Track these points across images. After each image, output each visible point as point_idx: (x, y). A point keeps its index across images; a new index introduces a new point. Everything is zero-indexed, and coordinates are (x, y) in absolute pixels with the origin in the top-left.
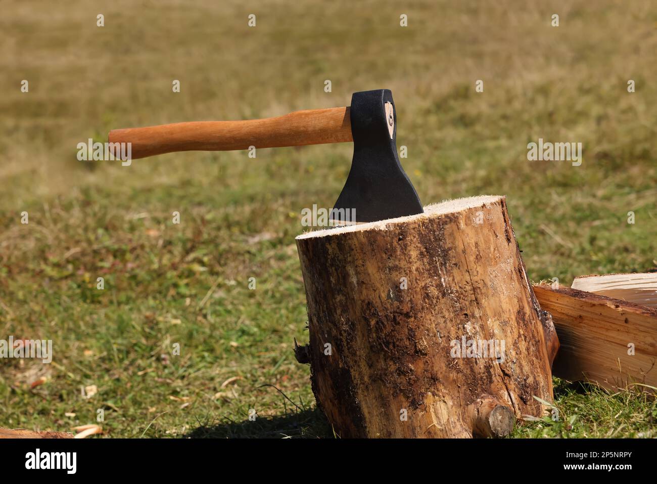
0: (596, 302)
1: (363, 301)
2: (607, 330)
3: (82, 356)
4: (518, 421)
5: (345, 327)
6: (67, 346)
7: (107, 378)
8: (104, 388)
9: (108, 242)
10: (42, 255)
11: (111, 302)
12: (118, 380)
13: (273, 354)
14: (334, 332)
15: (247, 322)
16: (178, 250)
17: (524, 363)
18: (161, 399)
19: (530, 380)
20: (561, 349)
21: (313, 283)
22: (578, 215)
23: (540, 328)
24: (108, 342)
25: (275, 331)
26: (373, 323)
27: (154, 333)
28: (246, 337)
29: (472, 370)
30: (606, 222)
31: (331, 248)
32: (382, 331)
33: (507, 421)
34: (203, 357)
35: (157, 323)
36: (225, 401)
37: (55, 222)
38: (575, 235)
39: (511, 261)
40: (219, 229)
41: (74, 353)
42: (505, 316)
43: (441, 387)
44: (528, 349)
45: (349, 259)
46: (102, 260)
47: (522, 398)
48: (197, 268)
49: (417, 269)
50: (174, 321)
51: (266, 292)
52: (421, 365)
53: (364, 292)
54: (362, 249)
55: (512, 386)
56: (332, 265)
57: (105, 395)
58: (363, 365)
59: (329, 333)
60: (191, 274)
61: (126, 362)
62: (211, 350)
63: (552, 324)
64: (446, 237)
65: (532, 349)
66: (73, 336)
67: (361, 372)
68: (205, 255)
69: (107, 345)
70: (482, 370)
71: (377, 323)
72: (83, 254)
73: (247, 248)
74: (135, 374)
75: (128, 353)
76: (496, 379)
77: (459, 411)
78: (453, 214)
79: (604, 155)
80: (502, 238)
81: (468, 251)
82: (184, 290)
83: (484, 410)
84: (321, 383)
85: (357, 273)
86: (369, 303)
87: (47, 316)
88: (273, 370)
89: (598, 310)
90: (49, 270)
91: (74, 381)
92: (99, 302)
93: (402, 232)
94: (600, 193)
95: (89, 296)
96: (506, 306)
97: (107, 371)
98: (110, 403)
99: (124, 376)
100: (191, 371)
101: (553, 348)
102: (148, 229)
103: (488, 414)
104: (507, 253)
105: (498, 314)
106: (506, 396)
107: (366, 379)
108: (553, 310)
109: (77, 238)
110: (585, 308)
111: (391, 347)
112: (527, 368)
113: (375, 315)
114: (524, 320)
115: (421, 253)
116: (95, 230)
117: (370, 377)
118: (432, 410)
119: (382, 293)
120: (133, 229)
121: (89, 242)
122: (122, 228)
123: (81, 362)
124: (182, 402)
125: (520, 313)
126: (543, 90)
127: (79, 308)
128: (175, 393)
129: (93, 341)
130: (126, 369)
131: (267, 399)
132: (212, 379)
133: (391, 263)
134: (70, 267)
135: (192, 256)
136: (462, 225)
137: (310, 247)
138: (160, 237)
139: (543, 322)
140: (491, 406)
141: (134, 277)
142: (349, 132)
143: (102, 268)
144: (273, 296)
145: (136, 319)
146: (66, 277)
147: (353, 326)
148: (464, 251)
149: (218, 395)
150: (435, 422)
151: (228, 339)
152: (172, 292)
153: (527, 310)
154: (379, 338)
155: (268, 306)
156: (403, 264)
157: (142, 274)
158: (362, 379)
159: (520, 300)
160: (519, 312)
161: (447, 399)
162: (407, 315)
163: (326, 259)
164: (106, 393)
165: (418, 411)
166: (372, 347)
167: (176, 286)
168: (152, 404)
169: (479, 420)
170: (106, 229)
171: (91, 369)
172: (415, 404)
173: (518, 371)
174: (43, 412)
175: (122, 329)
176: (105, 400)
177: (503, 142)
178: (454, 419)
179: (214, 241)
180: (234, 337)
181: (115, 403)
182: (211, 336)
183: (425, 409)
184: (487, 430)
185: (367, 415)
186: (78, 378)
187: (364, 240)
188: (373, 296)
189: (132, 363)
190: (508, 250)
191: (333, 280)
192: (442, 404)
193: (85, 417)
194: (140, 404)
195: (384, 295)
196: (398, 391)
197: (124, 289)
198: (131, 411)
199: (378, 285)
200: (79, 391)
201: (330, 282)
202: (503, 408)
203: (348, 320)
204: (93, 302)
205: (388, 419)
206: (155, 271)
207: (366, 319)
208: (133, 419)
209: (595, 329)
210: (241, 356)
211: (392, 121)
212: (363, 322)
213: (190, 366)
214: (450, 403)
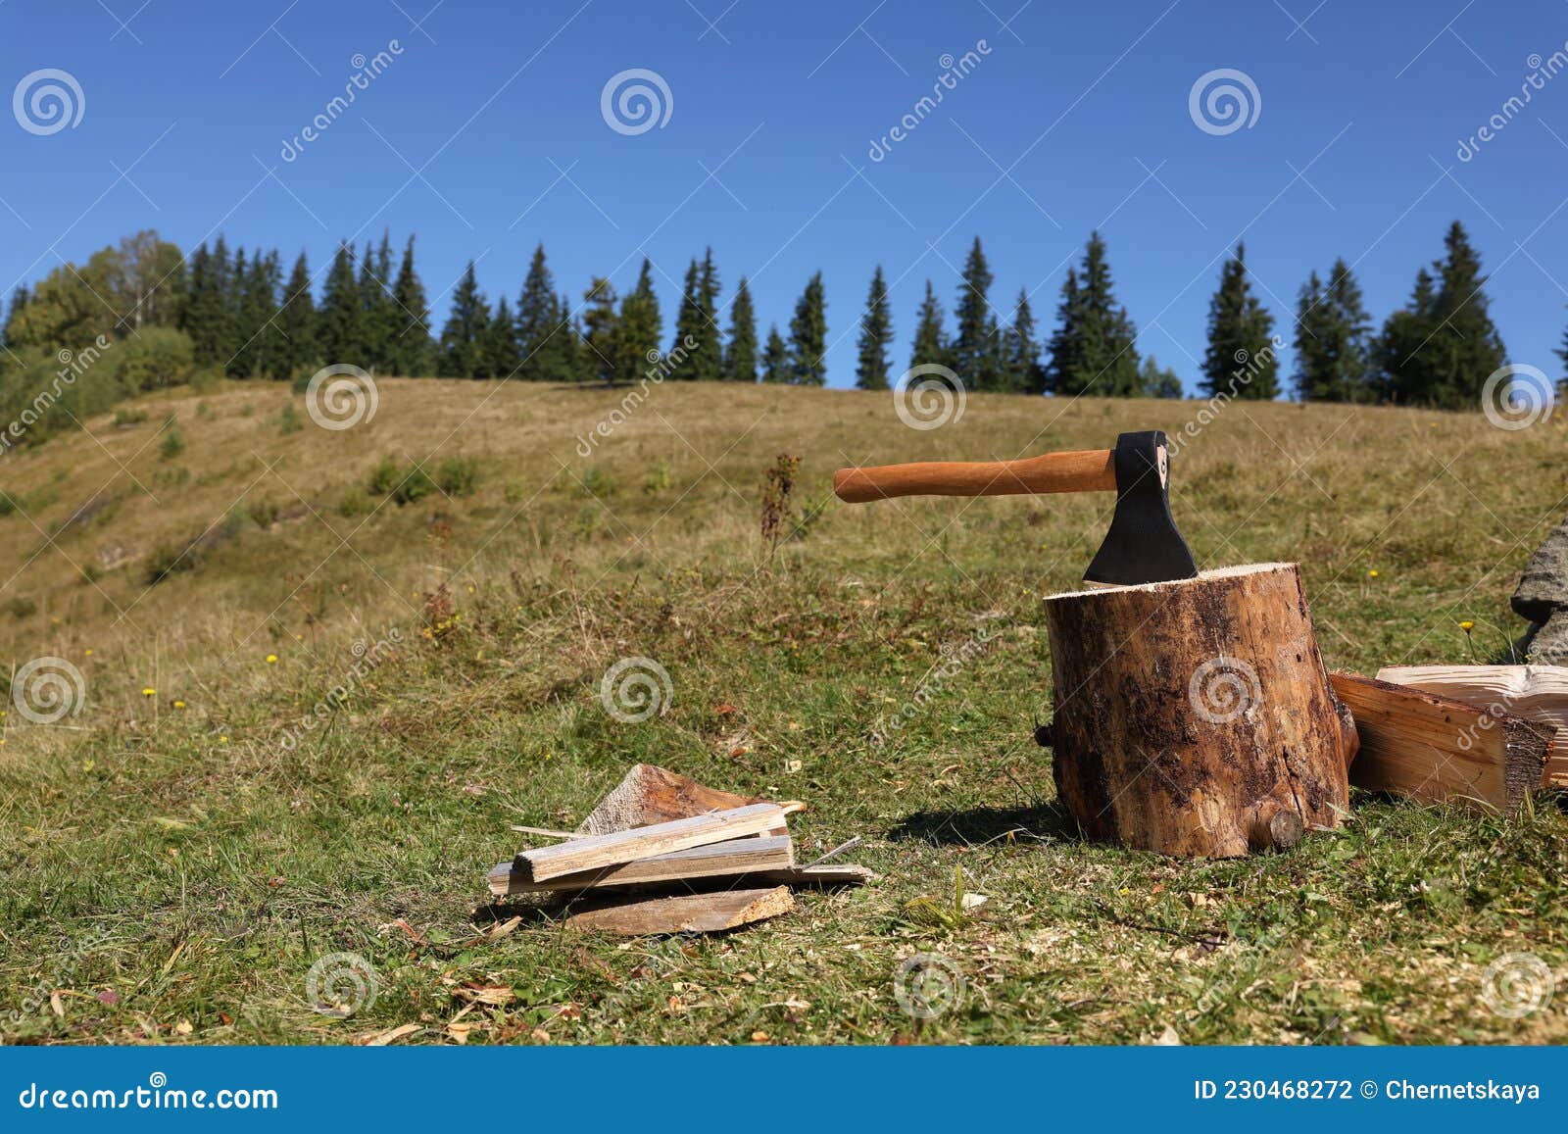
0: (1409, 695)
1: (1122, 675)
2: (1422, 730)
3: (787, 727)
4: (1305, 831)
5: (1098, 704)
6: (772, 716)
7: (813, 754)
8: (810, 764)
9: (818, 609)
10: (748, 618)
11: (820, 674)
12: (825, 757)
13: (1001, 744)
14: (1085, 710)
15: (971, 706)
16: (894, 622)
17: (1315, 763)
18: (870, 782)
19: (1322, 784)
20: (1361, 749)
21: (1062, 650)
22: (1367, 612)
23: (1338, 724)
24: (815, 715)
25: (1003, 718)
26: (1133, 701)
27: (866, 709)
28: (969, 723)
29: (1252, 766)
30: (1401, 621)
31: (1087, 611)
32: (1143, 711)
33: (1292, 828)
34: (920, 741)
35: (870, 699)
36: (944, 789)
37: (764, 584)
38: (1364, 634)
39: (1305, 639)
40: (941, 602)
41: (778, 723)
42: (1295, 705)
43: (1213, 784)
44: (1321, 746)
45: (1108, 624)
46: (811, 629)
47: (1311, 805)
48: (914, 643)
49: (1190, 641)
50: (889, 700)
51: (993, 676)
52: (1189, 755)
53: (1125, 664)
54: (1124, 613)
55: (1300, 788)
56: (1087, 631)
57: (811, 771)
58: (1118, 750)
59: (1079, 711)
60: (907, 650)
61: (834, 739)
62: (930, 734)
63: (1351, 719)
64: (1228, 604)
65: (1326, 746)
66: (778, 706)
67: (1115, 759)
68: (924, 630)
69: (814, 718)
70: (1264, 767)
71: (1138, 702)
72: (791, 620)
73: (973, 626)
74: (843, 752)
75: (836, 728)
76: (1281, 780)
77: (1233, 813)
78: (1237, 578)
79: (1397, 548)
80: (1295, 610)
81: (1254, 623)
82: (899, 667)
83: (1265, 814)
84: (1064, 770)
85: (1117, 642)
86: (1129, 678)
87: (751, 682)
88: (1000, 760)
89: (1411, 705)
90: (754, 634)
91: (777, 753)
92: (807, 673)
93: (1175, 597)
94: (1392, 590)
95: (796, 666)
96: (1297, 693)
97: (814, 746)
98: (815, 781)
99: (831, 753)
100: (906, 754)
101: (1352, 749)
102: (862, 599)
103: (1269, 819)
104: (1300, 630)
105: (1286, 701)
106: (1292, 801)
107: (1121, 767)
108: (1353, 704)
109: (786, 602)
110: (1394, 703)
111: (1154, 731)
112: (1318, 769)
113: (1136, 692)
114: (1318, 711)
115: (1196, 622)
116: (805, 595)
117: (1126, 765)
118: (1200, 810)
119: (1146, 667)
120: (845, 597)
121: (798, 607)
122: (834, 596)
123: (785, 735)
124: (897, 786)
125: (1314, 704)
126: (1322, 472)
127: (785, 676)
128: (888, 776)
129: (799, 713)
130: (834, 746)
131: (994, 790)
132: (930, 765)
133: (1159, 632)
134: (777, 633)
135: (911, 629)
136: (1248, 592)
137: (1061, 608)
138: (874, 607)
139: (1341, 716)
140: (1273, 809)
141: (845, 648)
142: (1112, 479)
143: (811, 636)
144: (1001, 681)
145: (846, 693)
146: (773, 644)
147: (1108, 704)
148: (1249, 624)
149: (936, 782)
150: (1203, 824)
151: (950, 724)
152: (887, 668)
153: (1323, 700)
154: (1139, 719)
155: (995, 692)
156: (1173, 633)
157: (854, 645)
158: (1116, 767)
159: (1314, 687)
160: (1312, 701)
161: (1219, 797)
162: (1175, 695)
163: (1080, 623)
164: (812, 769)
165: (1183, 809)
166: (1129, 731)
167: (891, 661)
168: (862, 786)
169: (1258, 825)
170: (817, 595)
171: (796, 743)
172: (1179, 801)
173: (1308, 771)
174: (744, 783)
175: (831, 702)
176: (810, 777)
177: (1273, 529)
178: (1226, 822)
179: (935, 616)
180: (955, 722)
181: (821, 781)
182: (929, 718)
183: (1191, 808)
184: (1266, 837)
185: (1120, 811)
186: (782, 751)
187: (1127, 602)
188: (1135, 670)
189: (841, 739)
190: (1302, 626)
191: (1087, 648)
192: (1213, 805)
193: (789, 792)
194: (849, 784)
195: (1148, 670)
196: (1159, 783)
197: (834, 661)
198: (839, 791)
199: (1141, 657)
200: (783, 765)
201: (1083, 650)
202: (1288, 813)
203: (1102, 696)
204: (800, 671)
205: (1145, 817)
206: (869, 644)
207: (1124, 696)
208: (841, 799)
209: (1405, 729)
210: (964, 743)
211: (1165, 468)
212: (1121, 700)
213: (905, 749)
214: (1223, 803)
